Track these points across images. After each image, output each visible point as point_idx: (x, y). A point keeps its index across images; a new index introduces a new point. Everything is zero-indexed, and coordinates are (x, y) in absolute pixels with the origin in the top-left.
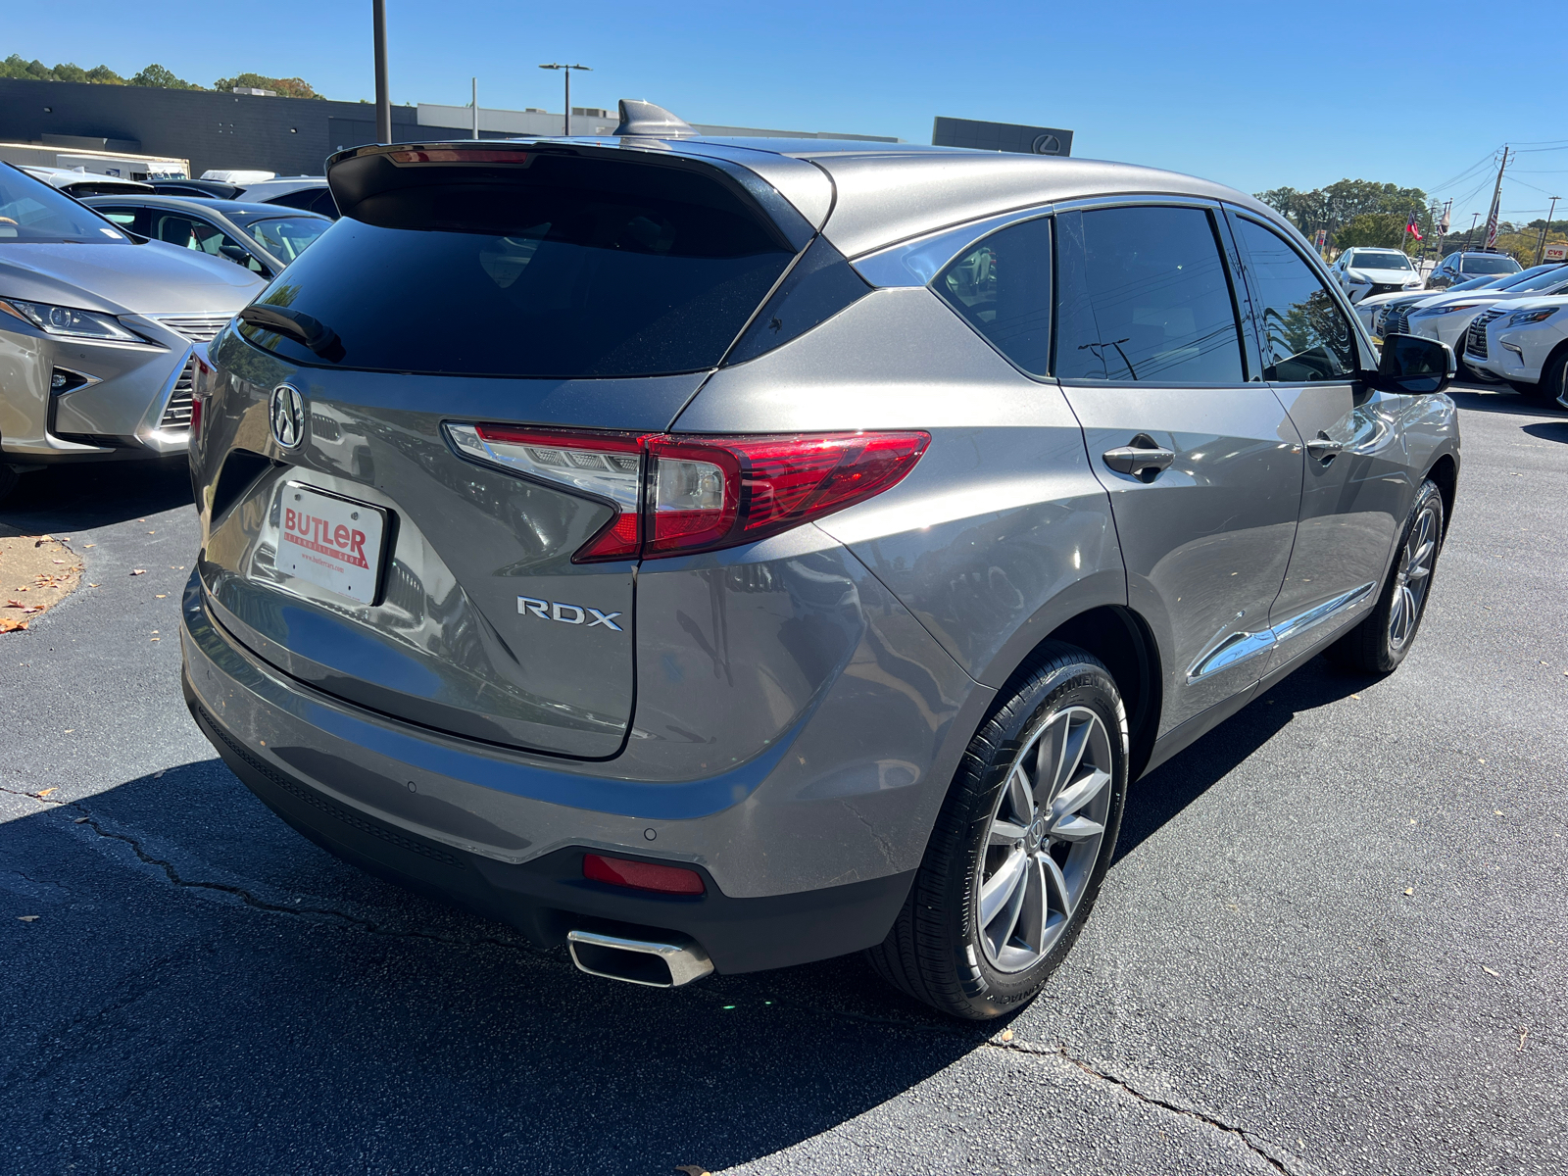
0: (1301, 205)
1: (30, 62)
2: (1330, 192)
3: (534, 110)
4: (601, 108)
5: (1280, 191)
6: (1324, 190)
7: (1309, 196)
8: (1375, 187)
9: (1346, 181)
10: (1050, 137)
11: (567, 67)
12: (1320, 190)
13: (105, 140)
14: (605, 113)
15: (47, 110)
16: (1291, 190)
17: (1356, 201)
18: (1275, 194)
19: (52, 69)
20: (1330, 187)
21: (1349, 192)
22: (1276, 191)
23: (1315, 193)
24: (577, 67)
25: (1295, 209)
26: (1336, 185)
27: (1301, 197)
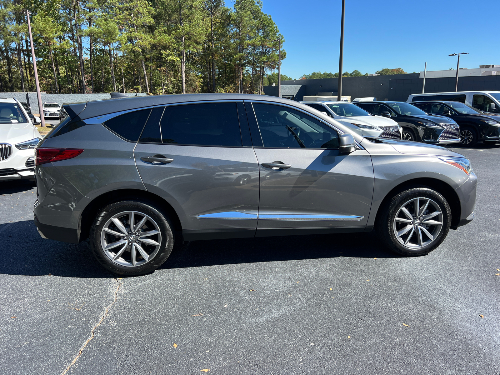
1: (329, 73)
3: (462, 69)
4: (492, 64)
11: (459, 54)
13: (332, 93)
14: (493, 66)
15: (320, 86)
19: (334, 74)
24: (463, 54)
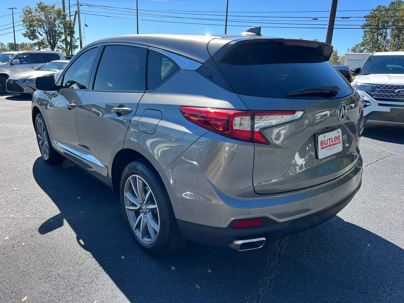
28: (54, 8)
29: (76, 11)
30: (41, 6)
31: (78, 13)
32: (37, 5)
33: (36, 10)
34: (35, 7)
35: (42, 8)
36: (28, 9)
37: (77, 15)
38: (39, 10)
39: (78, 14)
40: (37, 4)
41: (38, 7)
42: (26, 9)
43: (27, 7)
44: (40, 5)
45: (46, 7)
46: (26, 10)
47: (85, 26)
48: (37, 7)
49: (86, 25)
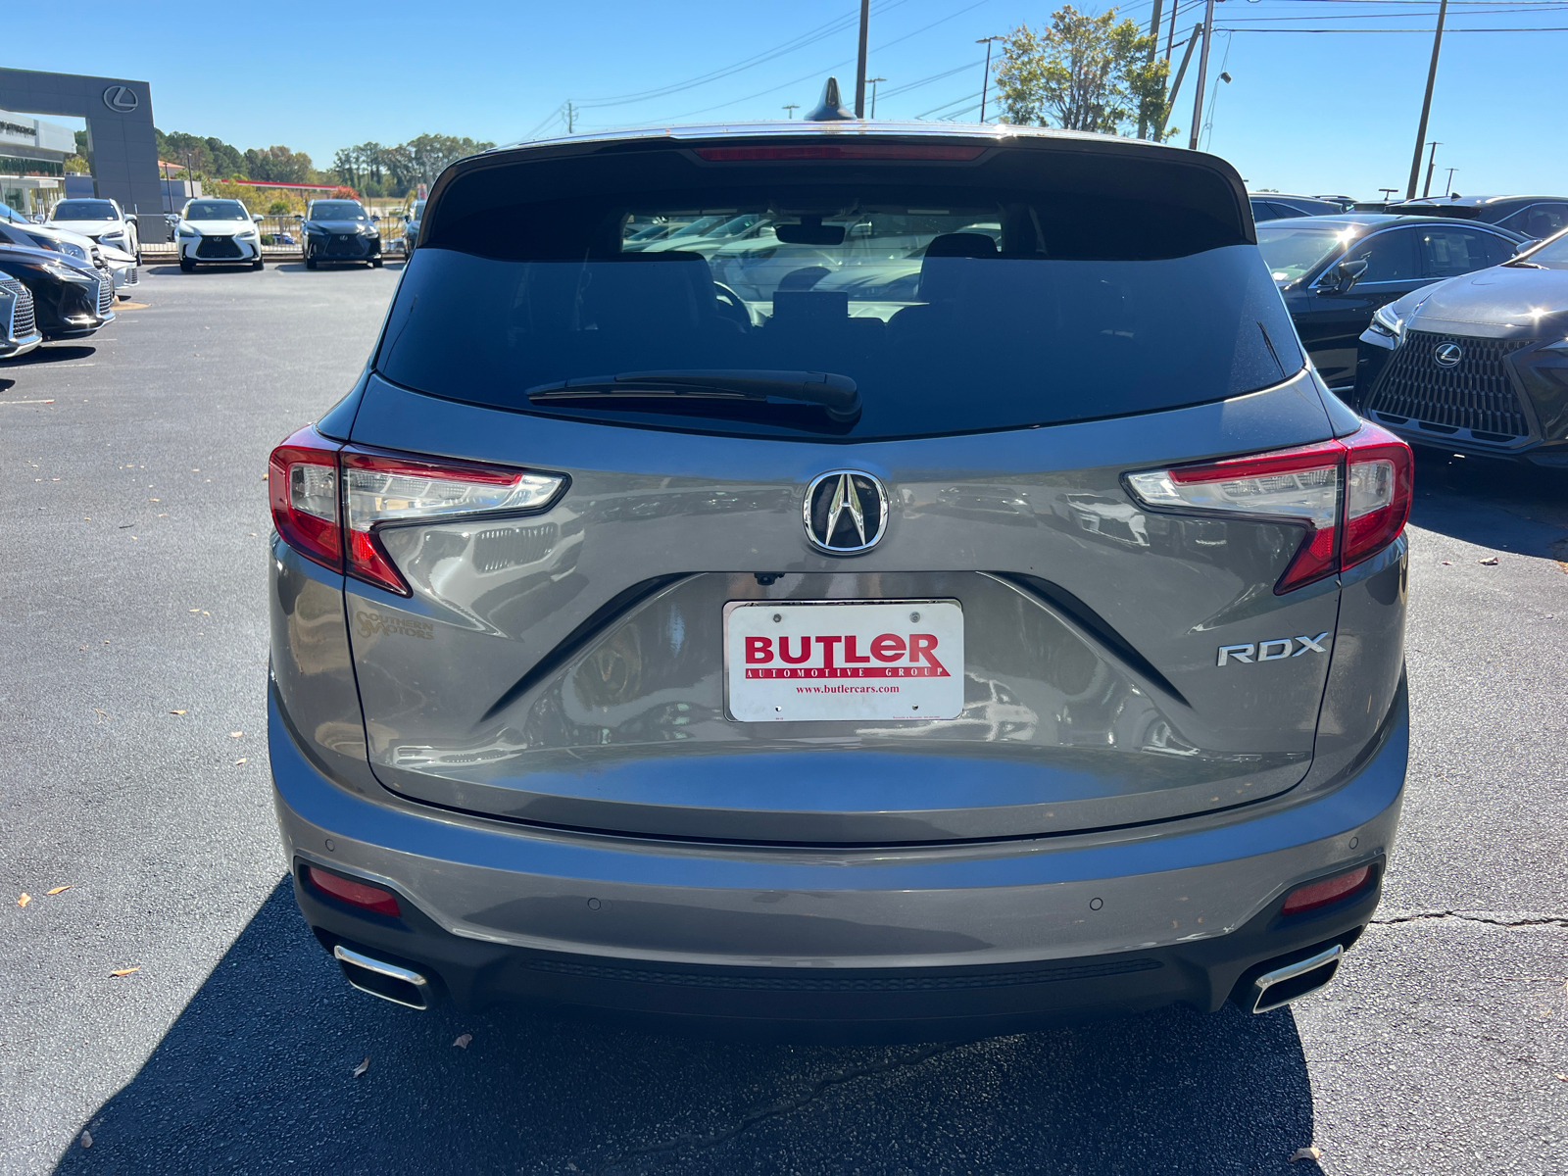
0: (391, 160)
2: (415, 146)
5: (365, 145)
6: (408, 145)
7: (396, 150)
8: (454, 140)
9: (427, 135)
10: (123, 89)
12: (405, 144)
16: (376, 145)
17: (441, 155)
18: (363, 150)
20: (413, 141)
21: (431, 146)
22: (362, 146)
23: (401, 147)
25: (386, 164)
26: (419, 139)
27: (388, 152)
28: (1111, 22)
29: (1199, 25)
30: (1067, 20)
31: (1204, 31)
32: (1053, 21)
33: (1048, 38)
34: (1047, 29)
35: (1069, 28)
36: (1022, 37)
37: (1200, 39)
38: (1058, 37)
39: (1203, 34)
40: (1054, 16)
41: (1054, 27)
42: (1014, 39)
43: (1019, 31)
44: (1062, 18)
45: (1080, 23)
46: (1014, 43)
47: (1222, 81)
48: (1050, 28)
49: (1225, 77)
